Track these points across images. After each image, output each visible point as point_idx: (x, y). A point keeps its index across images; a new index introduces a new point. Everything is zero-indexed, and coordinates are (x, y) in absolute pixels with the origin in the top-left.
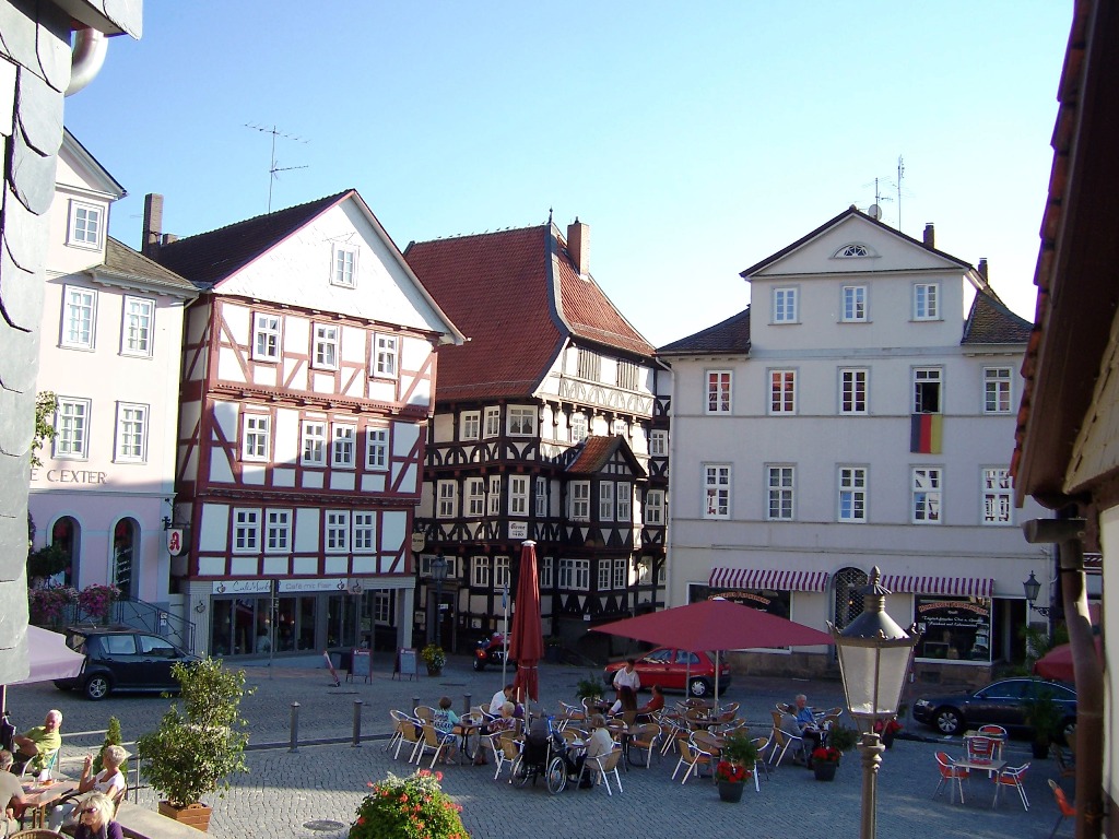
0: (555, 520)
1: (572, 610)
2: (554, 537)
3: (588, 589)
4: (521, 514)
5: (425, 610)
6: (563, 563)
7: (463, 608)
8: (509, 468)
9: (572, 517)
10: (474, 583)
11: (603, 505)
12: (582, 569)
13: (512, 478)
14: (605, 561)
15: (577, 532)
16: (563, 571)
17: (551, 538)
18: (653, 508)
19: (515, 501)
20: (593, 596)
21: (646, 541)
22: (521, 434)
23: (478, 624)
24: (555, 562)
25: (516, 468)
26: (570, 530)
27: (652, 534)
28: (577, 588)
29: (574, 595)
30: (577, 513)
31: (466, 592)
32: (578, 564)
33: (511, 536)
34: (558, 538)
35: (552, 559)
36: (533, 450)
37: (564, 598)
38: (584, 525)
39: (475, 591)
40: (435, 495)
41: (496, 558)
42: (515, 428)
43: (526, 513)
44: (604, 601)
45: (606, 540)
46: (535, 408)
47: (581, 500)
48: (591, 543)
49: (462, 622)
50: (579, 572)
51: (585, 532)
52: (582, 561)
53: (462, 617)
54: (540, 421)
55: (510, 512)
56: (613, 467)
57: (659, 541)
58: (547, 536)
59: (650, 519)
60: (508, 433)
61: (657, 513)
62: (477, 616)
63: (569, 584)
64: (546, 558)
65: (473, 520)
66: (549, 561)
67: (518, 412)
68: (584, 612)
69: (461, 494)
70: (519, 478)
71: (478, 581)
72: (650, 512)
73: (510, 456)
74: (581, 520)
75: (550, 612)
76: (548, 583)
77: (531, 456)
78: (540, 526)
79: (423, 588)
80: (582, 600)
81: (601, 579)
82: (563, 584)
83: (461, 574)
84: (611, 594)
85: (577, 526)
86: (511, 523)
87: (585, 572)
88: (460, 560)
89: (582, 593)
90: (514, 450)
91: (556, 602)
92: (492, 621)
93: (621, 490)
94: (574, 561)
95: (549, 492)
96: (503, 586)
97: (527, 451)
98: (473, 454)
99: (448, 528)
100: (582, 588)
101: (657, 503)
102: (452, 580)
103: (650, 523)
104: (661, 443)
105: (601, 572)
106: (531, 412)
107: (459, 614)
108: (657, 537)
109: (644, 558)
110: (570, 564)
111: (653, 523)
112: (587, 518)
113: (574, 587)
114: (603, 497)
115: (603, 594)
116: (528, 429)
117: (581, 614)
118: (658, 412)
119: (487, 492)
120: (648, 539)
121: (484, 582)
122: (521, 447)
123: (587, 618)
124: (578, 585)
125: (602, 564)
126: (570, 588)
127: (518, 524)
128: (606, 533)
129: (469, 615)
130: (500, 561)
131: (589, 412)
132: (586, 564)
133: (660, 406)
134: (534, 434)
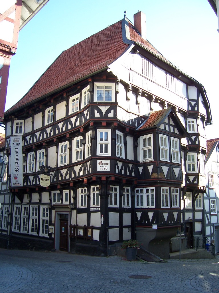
0: (130, 162)
1: (145, 222)
2: (131, 173)
3: (154, 207)
4: (106, 155)
5: (54, 225)
6: (137, 191)
7: (73, 223)
8: (97, 124)
9: (141, 159)
10: (79, 206)
11: (162, 150)
12: (150, 193)
13: (99, 131)
14: (165, 188)
15: (146, 169)
16: (138, 196)
17: (128, 174)
18: (191, 163)
19: (101, 146)
20: (158, 212)
21: (188, 182)
22: (104, 101)
23: (81, 232)
24: (132, 191)
25: (101, 123)
26: (141, 169)
27: (191, 178)
28: (147, 207)
29: (145, 212)
30: (145, 156)
31: (75, 212)
32: (147, 191)
33: (99, 170)
34: (133, 174)
35: (129, 189)
36: (112, 111)
37: (139, 214)
38: (150, 163)
39: (80, 211)
40: (57, 152)
41: (92, 188)
42: (100, 97)
43: (109, 154)
44: (166, 215)
45: (165, 173)
46: (112, 84)
47: (148, 148)
48: (155, 175)
49: (73, 232)
50: (148, 196)
51: (150, 168)
52: (150, 188)
53: (73, 229)
54: (116, 92)
55: (98, 153)
56: (167, 127)
57: (195, 182)
58: (126, 172)
59: (189, 169)
60: (95, 100)
61: (193, 165)
62: (81, 227)
63: (142, 205)
64: (126, 188)
65: (77, 164)
66: (128, 190)
67: (102, 87)
68: (152, 223)
69: (71, 149)
70: (104, 131)
71: (82, 205)
72: (189, 165)
73: (97, 115)
74: (148, 161)
75: (129, 224)
76: (128, 204)
77: (111, 115)
78: (120, 164)
79: (53, 211)
80: (151, 215)
81: (163, 200)
82: (138, 205)
83: (72, 201)
84: (171, 211)
85: (145, 165)
86: (99, 161)
87: (152, 195)
88: (72, 191)
89: (151, 210)
90: (100, 111)
91: (134, 217)
92: (90, 230)
93: (173, 143)
94: (145, 189)
95: (125, 143)
96: (96, 206)
97: (108, 111)
98: (76, 121)
99: (64, 171)
100: (150, 207)
101: (193, 160)
102: (67, 205)
103: (190, 172)
104: (193, 126)
105: (163, 195)
106: (110, 87)
107: (71, 226)
108: (194, 180)
109: (187, 193)
110: (142, 191)
111: (191, 171)
112: (152, 159)
113: (145, 206)
114: (162, 145)
115: (165, 210)
116: (108, 97)
117: (150, 224)
118: (190, 108)
119: (85, 144)
120: (189, 180)
121: (85, 205)
122: (104, 109)
123: (155, 227)
124: (148, 205)
125: (163, 190)
126: (143, 207)
127: (104, 161)
128: (165, 169)
129: (76, 227)
130: (94, 189)
131: (150, 97)
132: (152, 190)
133: (191, 105)
134: (113, 101)
